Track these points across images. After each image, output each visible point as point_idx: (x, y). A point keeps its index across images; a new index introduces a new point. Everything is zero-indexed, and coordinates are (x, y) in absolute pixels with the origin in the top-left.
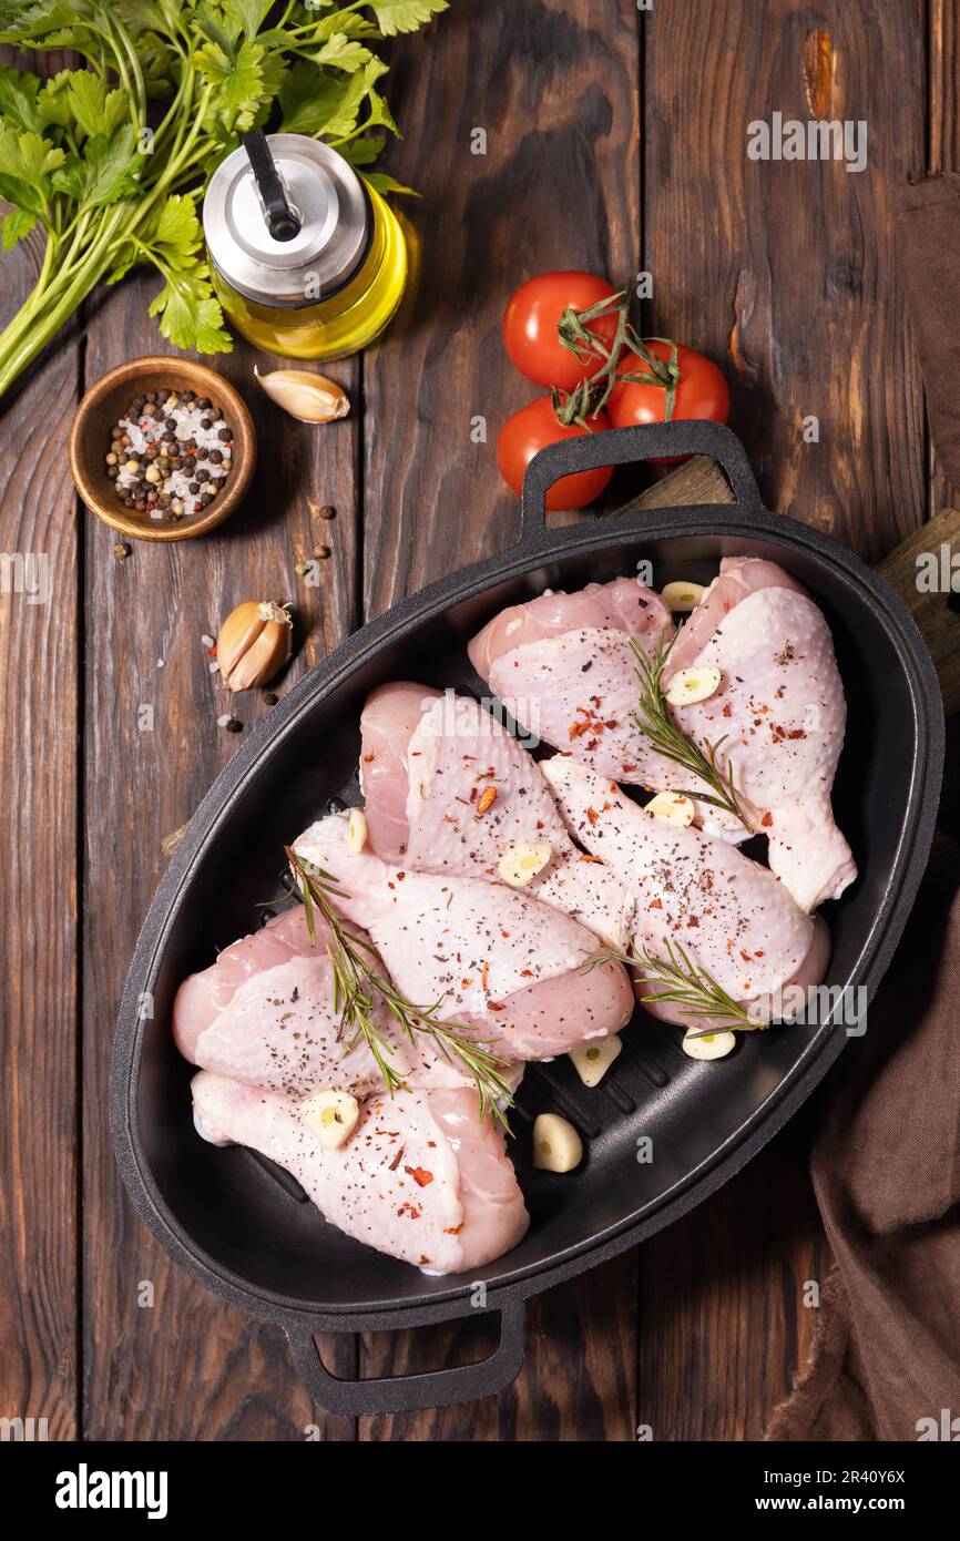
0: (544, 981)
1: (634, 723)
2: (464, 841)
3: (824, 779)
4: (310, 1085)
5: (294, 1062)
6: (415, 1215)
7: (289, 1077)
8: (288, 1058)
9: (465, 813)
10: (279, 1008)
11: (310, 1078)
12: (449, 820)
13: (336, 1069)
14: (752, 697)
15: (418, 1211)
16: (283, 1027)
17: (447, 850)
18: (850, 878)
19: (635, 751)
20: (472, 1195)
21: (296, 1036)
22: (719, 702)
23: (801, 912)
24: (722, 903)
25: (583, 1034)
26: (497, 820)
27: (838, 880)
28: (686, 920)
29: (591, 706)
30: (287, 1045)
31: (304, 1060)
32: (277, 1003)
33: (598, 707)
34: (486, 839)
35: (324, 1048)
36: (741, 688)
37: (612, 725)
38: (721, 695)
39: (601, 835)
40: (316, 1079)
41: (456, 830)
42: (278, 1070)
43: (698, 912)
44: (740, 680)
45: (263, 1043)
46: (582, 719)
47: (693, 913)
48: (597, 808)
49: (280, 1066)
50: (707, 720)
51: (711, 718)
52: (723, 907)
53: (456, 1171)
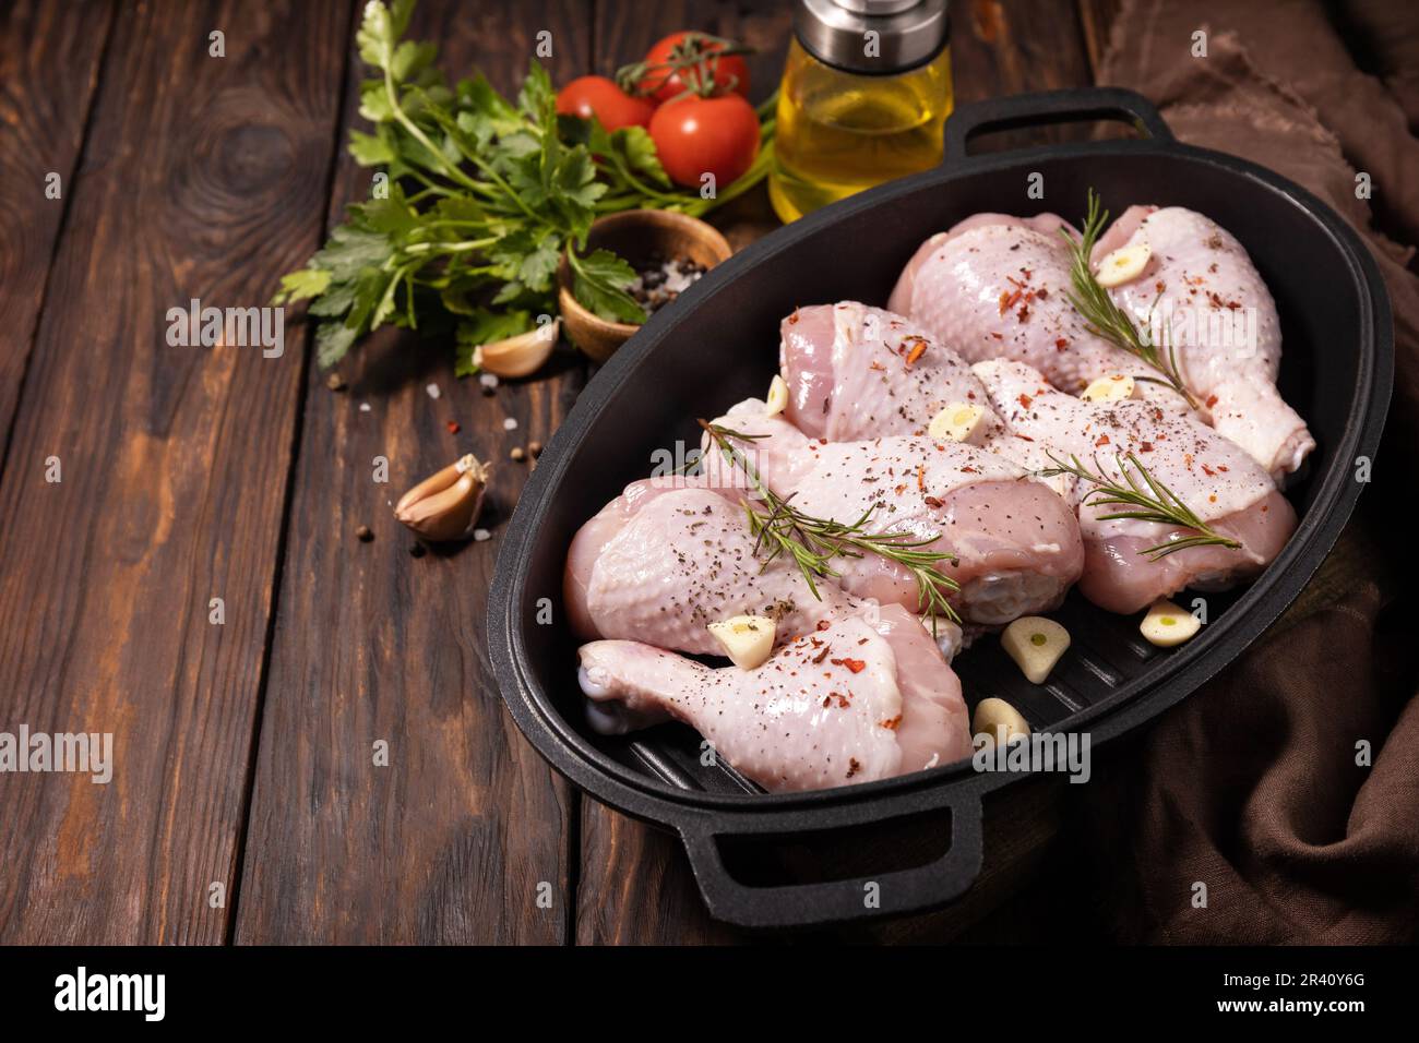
0: (986, 482)
1: (1066, 298)
2: (892, 394)
3: (1267, 361)
4: (720, 603)
5: (704, 570)
6: (844, 704)
7: (697, 589)
8: (698, 564)
9: (894, 364)
10: (689, 517)
11: (721, 591)
12: (876, 367)
13: (750, 585)
14: (1185, 272)
15: (848, 699)
16: (693, 534)
17: (874, 403)
18: (1308, 443)
19: (1068, 326)
20: (913, 693)
21: (708, 543)
22: (1151, 282)
23: (1259, 466)
24: (1175, 429)
25: (1033, 544)
26: (927, 377)
27: (1296, 442)
28: (1137, 447)
29: (1020, 277)
30: (696, 551)
31: (716, 568)
32: (687, 513)
33: (1028, 278)
34: (915, 396)
35: (739, 559)
36: (1172, 267)
37: (1043, 294)
38: (1152, 275)
39: (1035, 416)
40: (728, 594)
41: (884, 380)
42: (685, 579)
43: (1150, 439)
44: (1169, 259)
45: (671, 549)
46: (1012, 290)
47: (1146, 440)
48: (1030, 394)
49: (687, 574)
50: (1142, 299)
51: (1144, 296)
52: (1177, 432)
53: (894, 662)
